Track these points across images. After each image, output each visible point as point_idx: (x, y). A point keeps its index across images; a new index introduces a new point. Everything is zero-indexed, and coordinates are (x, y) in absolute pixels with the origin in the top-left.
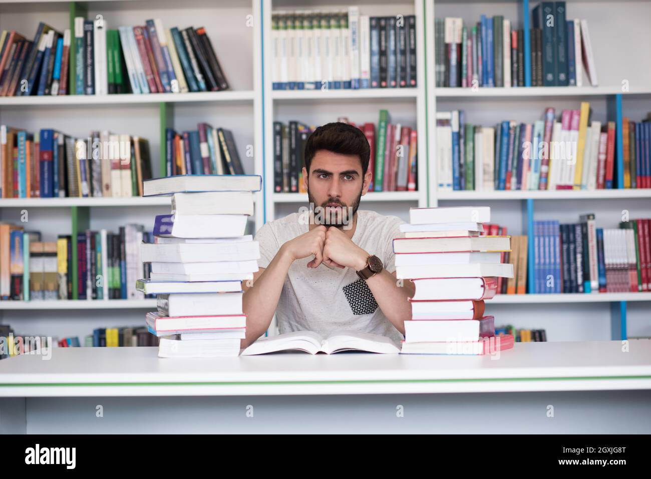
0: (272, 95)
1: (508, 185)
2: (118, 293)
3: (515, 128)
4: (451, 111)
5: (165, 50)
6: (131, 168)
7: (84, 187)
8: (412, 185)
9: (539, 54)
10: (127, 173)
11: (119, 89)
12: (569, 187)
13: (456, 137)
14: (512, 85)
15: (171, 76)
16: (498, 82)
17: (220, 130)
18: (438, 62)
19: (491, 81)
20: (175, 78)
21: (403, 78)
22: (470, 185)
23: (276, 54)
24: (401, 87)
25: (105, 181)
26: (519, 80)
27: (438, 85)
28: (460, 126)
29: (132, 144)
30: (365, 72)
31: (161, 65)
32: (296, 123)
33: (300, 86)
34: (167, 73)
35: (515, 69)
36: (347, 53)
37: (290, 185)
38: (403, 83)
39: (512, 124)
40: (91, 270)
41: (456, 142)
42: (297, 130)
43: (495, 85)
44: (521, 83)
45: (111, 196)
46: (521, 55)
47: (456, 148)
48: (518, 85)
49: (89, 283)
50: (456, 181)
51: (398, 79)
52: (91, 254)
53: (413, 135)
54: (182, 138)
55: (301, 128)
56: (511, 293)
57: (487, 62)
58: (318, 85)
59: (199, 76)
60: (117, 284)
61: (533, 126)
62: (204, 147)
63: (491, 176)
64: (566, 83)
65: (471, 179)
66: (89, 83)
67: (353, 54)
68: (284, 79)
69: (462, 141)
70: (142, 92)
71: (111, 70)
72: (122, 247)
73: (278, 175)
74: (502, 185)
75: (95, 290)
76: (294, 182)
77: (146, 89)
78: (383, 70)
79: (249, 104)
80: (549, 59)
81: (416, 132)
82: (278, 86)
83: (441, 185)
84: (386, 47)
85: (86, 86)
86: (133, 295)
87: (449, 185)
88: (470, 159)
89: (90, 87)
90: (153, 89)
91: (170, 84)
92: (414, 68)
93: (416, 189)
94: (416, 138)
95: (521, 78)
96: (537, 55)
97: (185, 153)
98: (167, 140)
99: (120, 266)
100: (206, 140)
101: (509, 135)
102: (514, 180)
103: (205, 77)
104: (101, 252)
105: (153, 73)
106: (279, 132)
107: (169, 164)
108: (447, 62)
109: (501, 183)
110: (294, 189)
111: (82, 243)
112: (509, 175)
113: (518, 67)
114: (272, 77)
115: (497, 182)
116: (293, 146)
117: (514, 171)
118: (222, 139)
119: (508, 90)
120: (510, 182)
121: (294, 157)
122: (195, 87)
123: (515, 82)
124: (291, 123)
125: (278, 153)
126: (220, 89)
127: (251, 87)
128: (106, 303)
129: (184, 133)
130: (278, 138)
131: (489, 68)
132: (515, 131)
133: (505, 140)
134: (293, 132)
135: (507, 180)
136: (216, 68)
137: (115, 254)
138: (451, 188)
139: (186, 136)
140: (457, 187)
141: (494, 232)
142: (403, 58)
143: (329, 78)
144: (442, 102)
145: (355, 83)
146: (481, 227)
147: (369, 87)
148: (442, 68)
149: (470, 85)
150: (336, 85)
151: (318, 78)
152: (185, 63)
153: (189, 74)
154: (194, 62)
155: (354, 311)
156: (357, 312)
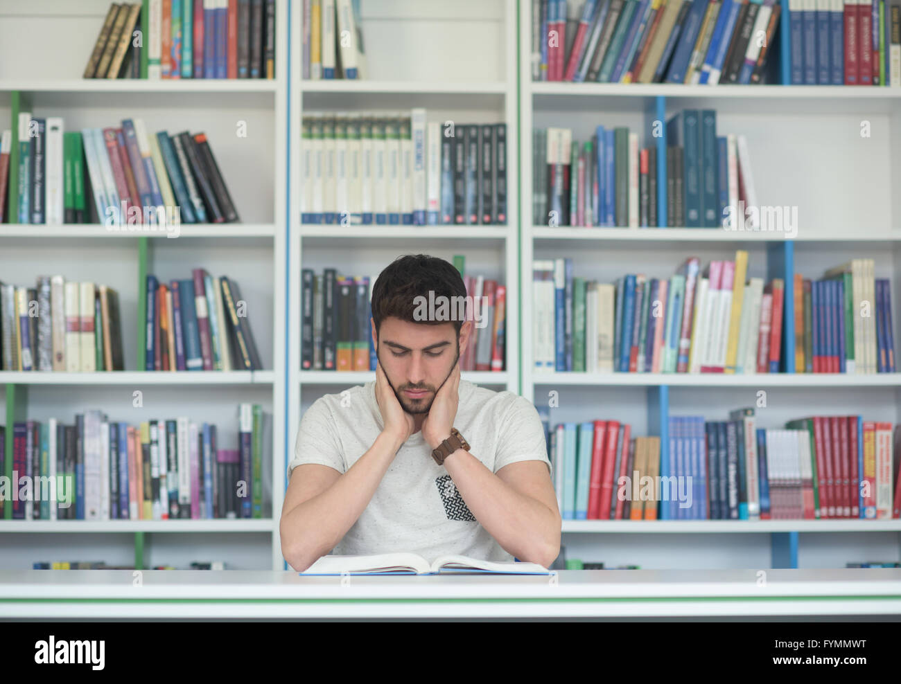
0: (300, 231)
1: (633, 365)
2: (74, 511)
3: (643, 285)
4: (554, 260)
5: (149, 163)
6: (95, 330)
7: (25, 357)
8: (497, 363)
9: (679, 182)
10: (88, 338)
11: (80, 217)
12: (718, 370)
13: (560, 295)
14: (640, 224)
15: (156, 200)
16: (620, 220)
17: (224, 279)
18: (536, 189)
19: (610, 218)
20: (162, 203)
21: (488, 212)
22: (579, 364)
23: (307, 173)
24: (485, 223)
25: (57, 348)
26: (650, 217)
27: (536, 222)
28: (566, 281)
29: (97, 295)
30: (434, 202)
31: (142, 184)
32: (333, 272)
33: (340, 218)
34: (151, 195)
35: (645, 203)
36: (408, 174)
37: (323, 360)
38: (487, 218)
39: (640, 280)
41: (560, 304)
42: (335, 281)
43: (616, 224)
44: (653, 223)
45: (64, 369)
46: (653, 183)
47: (561, 312)
48: (649, 225)
50: (560, 359)
51: (481, 212)
52: (33, 453)
53: (500, 292)
54: (168, 289)
55: (341, 279)
56: (636, 519)
57: (605, 192)
58: (367, 219)
59: (197, 202)
61: (669, 283)
62: (200, 302)
63: (609, 352)
64: (716, 223)
65: (579, 355)
66: (38, 207)
67: (417, 175)
68: (318, 208)
69: (569, 302)
71: (69, 189)
72: (79, 443)
73: (307, 345)
74: (624, 365)
75: (37, 507)
76: (329, 356)
78: (458, 199)
79: (266, 244)
80: (692, 189)
81: (505, 288)
82: (309, 218)
83: (538, 364)
84: (464, 167)
85: (32, 211)
86: (93, 513)
87: (549, 364)
88: (579, 327)
89: (38, 213)
92: (503, 198)
93: (504, 368)
94: (505, 297)
95: (653, 215)
96: (675, 184)
97: (174, 310)
98: (147, 291)
99: (75, 471)
100: (204, 293)
101: (635, 294)
102: (641, 358)
103: (205, 203)
104: (47, 449)
105: (130, 194)
106: (309, 285)
107: (150, 326)
108: (549, 190)
109: (623, 362)
110: (328, 365)
111: (20, 437)
112: (634, 351)
113: (649, 199)
114: (300, 206)
115: (618, 361)
116: (329, 304)
117: (642, 346)
118: (227, 292)
119: (634, 232)
120: (635, 361)
121: (329, 320)
122: (189, 216)
123: (645, 220)
124: (327, 271)
125: (307, 313)
126: (226, 221)
127: (270, 219)
128: (53, 524)
129: (172, 282)
130: (308, 292)
131: (609, 200)
132: (643, 289)
133: (630, 301)
134: (329, 284)
135: (632, 358)
136: (221, 190)
137: (69, 453)
138: (552, 369)
139: (175, 286)
140: (561, 367)
141: (613, 431)
142: (487, 183)
143: (382, 209)
144: (542, 247)
145: (421, 217)
146: (595, 424)
147: (439, 222)
148: (543, 199)
149: (582, 223)
150: (392, 219)
151: (366, 208)
152: (177, 183)
153: (182, 198)
154: (190, 182)
155: (449, 514)
156: (453, 516)
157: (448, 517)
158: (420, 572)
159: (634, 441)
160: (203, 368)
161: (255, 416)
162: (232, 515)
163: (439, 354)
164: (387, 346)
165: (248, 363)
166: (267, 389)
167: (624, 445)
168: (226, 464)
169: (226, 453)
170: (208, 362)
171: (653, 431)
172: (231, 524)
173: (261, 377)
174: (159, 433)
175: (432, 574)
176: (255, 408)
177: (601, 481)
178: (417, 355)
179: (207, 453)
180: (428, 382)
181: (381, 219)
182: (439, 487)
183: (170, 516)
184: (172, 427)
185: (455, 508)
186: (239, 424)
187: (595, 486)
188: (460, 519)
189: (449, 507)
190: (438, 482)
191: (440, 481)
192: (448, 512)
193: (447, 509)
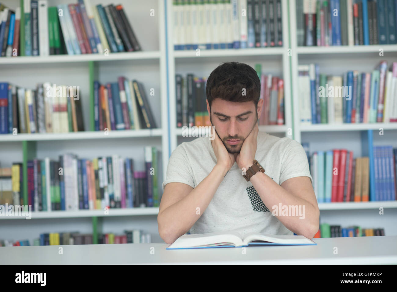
0: (174, 54)
1: (353, 119)
2: (59, 206)
3: (357, 77)
4: (309, 64)
5: (92, 21)
6: (67, 111)
7: (32, 126)
8: (281, 121)
9: (375, 20)
10: (65, 115)
11: (57, 51)
13: (313, 84)
14: (355, 44)
15: (97, 41)
16: (344, 42)
17: (134, 82)
18: (298, 27)
19: (338, 41)
20: (100, 42)
21: (273, 40)
22: (324, 120)
23: (176, 23)
24: (272, 46)
25: (48, 121)
26: (360, 40)
27: (299, 45)
28: (316, 75)
30: (244, 36)
31: (90, 33)
32: (192, 76)
33: (194, 47)
34: (94, 38)
35: (357, 33)
36: (230, 22)
37: (188, 122)
38: (272, 44)
39: (355, 74)
40: (38, 189)
41: (313, 88)
42: (193, 81)
43: (342, 44)
44: (361, 42)
45: (52, 132)
46: (361, 22)
47: (313, 92)
48: (359, 44)
49: (36, 199)
50: (314, 118)
51: (269, 41)
52: (38, 177)
53: (281, 83)
54: (106, 87)
55: (196, 79)
56: (357, 201)
57: (335, 27)
58: (209, 47)
59: (118, 41)
60: (58, 199)
61: (371, 75)
62: (123, 95)
63: (340, 113)
64: (395, 42)
65: (324, 115)
66: (35, 47)
67: (234, 22)
68: (183, 42)
69: (318, 87)
70: (75, 53)
71: (52, 37)
72: (62, 170)
73: (179, 115)
74: (349, 120)
75: (41, 204)
76: (191, 120)
77: (78, 51)
78: (257, 35)
79: (155, 62)
80: (382, 24)
81: (283, 81)
82: (178, 48)
83: (303, 120)
84: (259, 17)
85: (33, 49)
86: (70, 207)
87: (308, 120)
88: (324, 100)
89: (36, 50)
90: (84, 51)
91: (96, 47)
92: (280, 33)
93: (284, 123)
94: (283, 86)
96: (373, 22)
97: (109, 98)
98: (94, 89)
99: (60, 185)
100: (124, 89)
101: (353, 82)
102: (357, 116)
103: (123, 42)
104: (45, 174)
105: (83, 39)
106: (179, 83)
107: (96, 109)
108: (305, 28)
109: (348, 118)
111: (30, 168)
112: (354, 112)
113: (359, 31)
114: (174, 41)
115: (345, 117)
116: (190, 92)
117: (358, 110)
118: (136, 88)
119: (352, 48)
120: (354, 117)
121: (191, 101)
122: (114, 47)
123: (357, 42)
124: (189, 76)
125: (179, 98)
126: (134, 50)
127: (157, 48)
128: (49, 214)
129: (107, 84)
130: (179, 87)
131: (337, 32)
132: (357, 79)
134: (190, 83)
135: (353, 115)
136: (131, 34)
137: (57, 176)
138: (310, 123)
139: (109, 86)
140: (315, 122)
141: (344, 155)
142: (272, 25)
143: (216, 41)
144: (302, 58)
145: (237, 44)
146: (334, 152)
147: (247, 47)
148: (302, 32)
149: (323, 44)
150: (222, 46)
151: (208, 41)
152: (108, 31)
153: (111, 39)
154: (114, 30)
155: (254, 208)
156: (256, 209)
157: (254, 210)
158: (237, 245)
159: (355, 160)
160: (125, 129)
161: (153, 154)
162: (143, 205)
163: (245, 119)
165: (148, 125)
166: (159, 139)
167: (350, 162)
168: (139, 179)
169: (139, 173)
170: (127, 126)
171: (365, 154)
172: (143, 211)
173: (155, 132)
174: (103, 164)
175: (244, 246)
176: (153, 149)
177: (338, 181)
178: (233, 120)
179: (129, 173)
180: (240, 135)
181: (216, 47)
182: (248, 193)
183: (110, 207)
184: (109, 160)
185: (257, 205)
186: (145, 158)
187: (335, 184)
188: (261, 211)
189: (254, 204)
190: (248, 190)
191: (249, 190)
192: (253, 207)
193: (253, 205)
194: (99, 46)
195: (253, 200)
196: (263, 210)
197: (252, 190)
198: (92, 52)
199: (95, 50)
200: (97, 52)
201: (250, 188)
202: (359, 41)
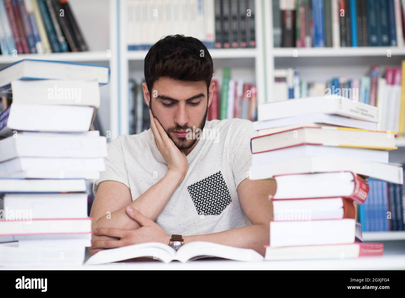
0: (127, 55)
3: (344, 84)
4: (287, 69)
5: (31, 16)
9: (364, 19)
14: (341, 45)
15: (37, 39)
16: (329, 44)
18: (275, 26)
19: (322, 42)
20: (40, 41)
21: (244, 40)
24: (243, 47)
27: (275, 46)
30: (210, 36)
31: (28, 30)
34: (33, 36)
35: (343, 33)
36: (193, 18)
38: (243, 44)
39: (341, 81)
43: (326, 45)
44: (348, 43)
46: (348, 19)
48: (347, 46)
51: (239, 41)
53: (253, 90)
57: (318, 26)
59: (61, 39)
61: (360, 83)
64: (389, 44)
67: (199, 19)
68: (138, 42)
70: (10, 53)
77: (14, 51)
78: (225, 33)
80: (373, 24)
81: (256, 87)
82: (132, 48)
84: (228, 13)
90: (21, 50)
91: (35, 46)
92: (253, 31)
94: (256, 94)
95: (348, 39)
96: (362, 21)
103: (66, 40)
105: (20, 36)
106: (133, 89)
108: (283, 26)
113: (346, 31)
114: (127, 40)
119: (337, 50)
122: (57, 48)
123: (344, 43)
126: (80, 50)
130: (132, 94)
131: (320, 31)
132: (344, 87)
142: (243, 23)
144: (280, 63)
148: (279, 32)
149: (303, 45)
152: (49, 28)
153: (53, 37)
154: (57, 27)
157: (199, 213)
163: (197, 104)
164: (159, 100)
178: (182, 105)
182: (190, 193)
185: (203, 206)
188: (208, 214)
189: (198, 206)
190: (189, 189)
191: (191, 188)
192: (198, 210)
193: (197, 208)
194: (39, 46)
195: (197, 200)
196: (210, 212)
197: (194, 188)
198: (30, 52)
199: (33, 50)
200: (36, 52)
201: (192, 187)
202: (346, 42)
